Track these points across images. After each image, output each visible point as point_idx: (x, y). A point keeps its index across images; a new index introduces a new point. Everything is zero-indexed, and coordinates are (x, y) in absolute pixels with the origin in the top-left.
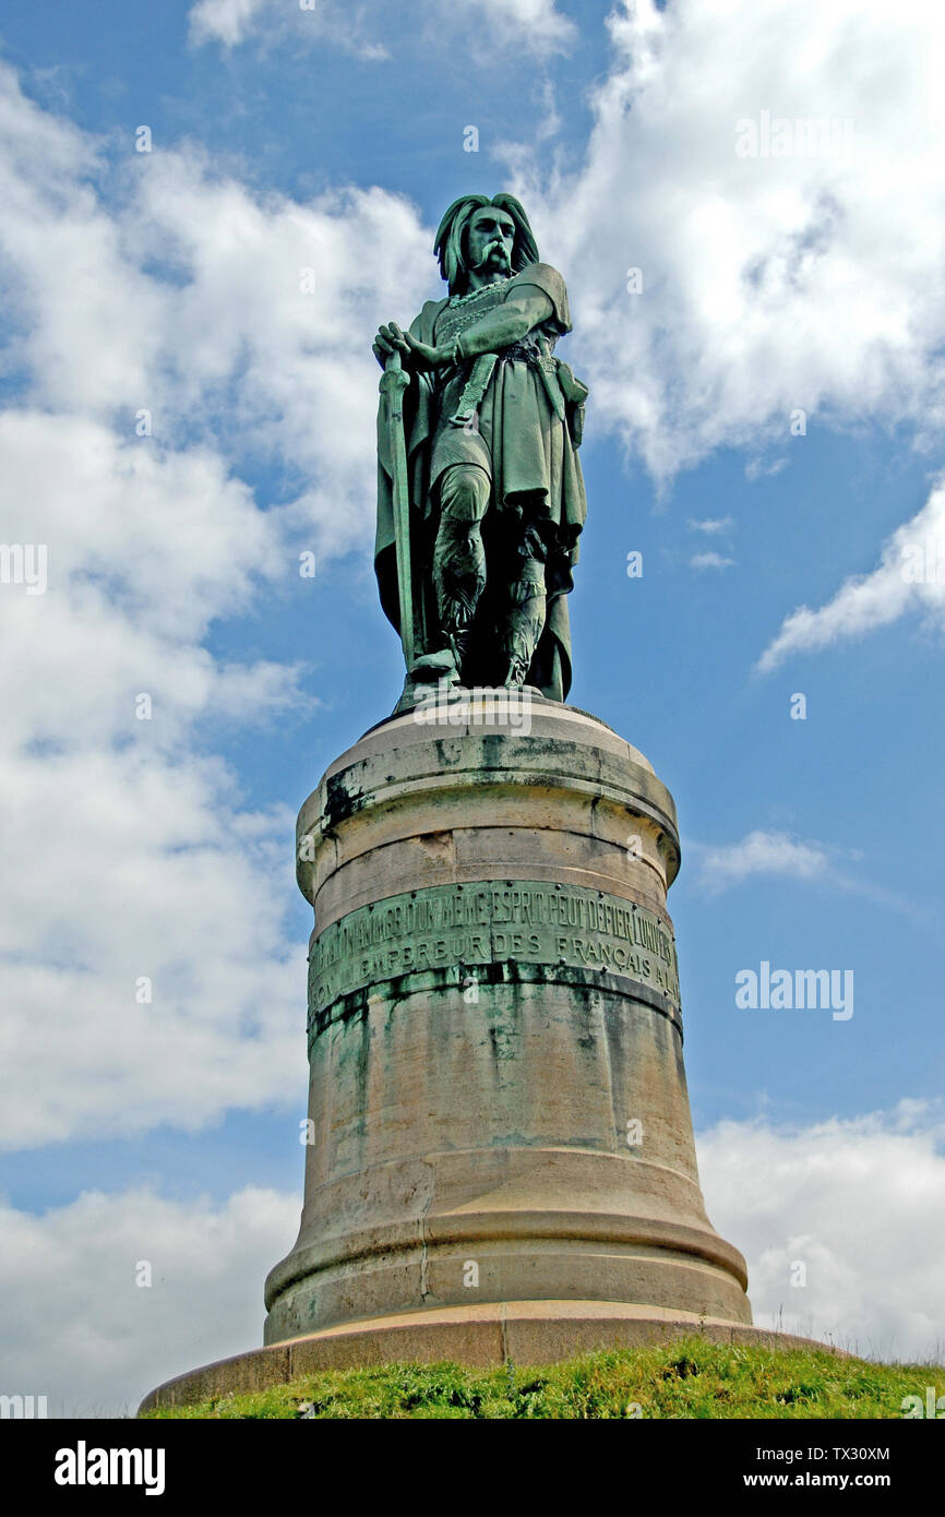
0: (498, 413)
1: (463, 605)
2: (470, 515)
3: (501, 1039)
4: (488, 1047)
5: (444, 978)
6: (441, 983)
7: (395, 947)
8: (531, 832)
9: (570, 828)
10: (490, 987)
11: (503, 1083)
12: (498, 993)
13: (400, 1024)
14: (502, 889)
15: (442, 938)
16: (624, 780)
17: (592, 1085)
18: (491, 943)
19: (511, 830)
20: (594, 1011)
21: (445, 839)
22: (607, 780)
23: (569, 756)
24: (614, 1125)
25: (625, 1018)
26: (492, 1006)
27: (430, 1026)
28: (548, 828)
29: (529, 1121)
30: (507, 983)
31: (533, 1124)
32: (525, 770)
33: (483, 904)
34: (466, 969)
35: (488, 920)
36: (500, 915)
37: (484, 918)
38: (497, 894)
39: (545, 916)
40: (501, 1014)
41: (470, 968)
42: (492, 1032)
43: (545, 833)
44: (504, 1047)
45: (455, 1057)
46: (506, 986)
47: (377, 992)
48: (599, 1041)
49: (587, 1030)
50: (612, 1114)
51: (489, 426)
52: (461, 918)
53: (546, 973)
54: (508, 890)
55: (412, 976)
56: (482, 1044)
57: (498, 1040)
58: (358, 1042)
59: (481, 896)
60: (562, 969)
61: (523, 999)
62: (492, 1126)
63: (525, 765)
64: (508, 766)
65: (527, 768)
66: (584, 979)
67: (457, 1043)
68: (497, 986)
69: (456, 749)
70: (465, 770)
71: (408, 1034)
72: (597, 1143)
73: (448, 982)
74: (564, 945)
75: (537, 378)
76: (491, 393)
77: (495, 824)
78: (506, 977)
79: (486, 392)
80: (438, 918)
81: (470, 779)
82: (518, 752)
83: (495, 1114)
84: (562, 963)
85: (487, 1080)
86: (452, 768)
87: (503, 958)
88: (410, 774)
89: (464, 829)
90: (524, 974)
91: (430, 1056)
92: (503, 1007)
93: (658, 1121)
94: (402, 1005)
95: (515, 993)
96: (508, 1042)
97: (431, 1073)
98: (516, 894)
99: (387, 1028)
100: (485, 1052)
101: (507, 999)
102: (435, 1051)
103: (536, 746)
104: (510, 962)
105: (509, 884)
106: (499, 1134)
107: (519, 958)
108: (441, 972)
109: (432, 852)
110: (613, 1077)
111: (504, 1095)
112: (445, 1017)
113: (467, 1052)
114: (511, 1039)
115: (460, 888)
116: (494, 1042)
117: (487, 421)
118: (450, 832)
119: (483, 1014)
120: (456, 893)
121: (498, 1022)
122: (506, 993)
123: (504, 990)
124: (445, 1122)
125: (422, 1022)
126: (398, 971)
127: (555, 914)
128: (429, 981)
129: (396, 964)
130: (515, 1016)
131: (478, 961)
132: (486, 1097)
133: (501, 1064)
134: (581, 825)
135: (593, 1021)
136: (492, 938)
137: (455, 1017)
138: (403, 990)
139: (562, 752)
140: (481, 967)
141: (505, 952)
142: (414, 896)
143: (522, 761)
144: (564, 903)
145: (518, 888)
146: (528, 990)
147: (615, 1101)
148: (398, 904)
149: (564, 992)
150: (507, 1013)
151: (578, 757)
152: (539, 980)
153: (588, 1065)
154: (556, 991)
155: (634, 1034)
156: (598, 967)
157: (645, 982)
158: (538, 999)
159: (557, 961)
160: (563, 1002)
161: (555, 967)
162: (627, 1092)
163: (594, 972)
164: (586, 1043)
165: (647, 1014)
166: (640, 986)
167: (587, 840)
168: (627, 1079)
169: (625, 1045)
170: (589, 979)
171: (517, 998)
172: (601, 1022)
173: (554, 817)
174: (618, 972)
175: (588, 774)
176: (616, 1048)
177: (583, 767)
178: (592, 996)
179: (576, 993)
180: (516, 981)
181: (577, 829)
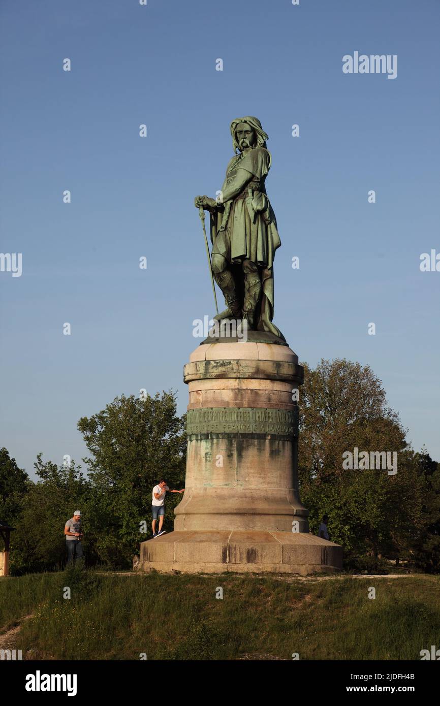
0: (232, 224)
3: (208, 456)
5: (197, 437)
8: (220, 390)
9: (231, 388)
10: (206, 440)
11: (207, 469)
14: (210, 410)
15: (197, 425)
17: (231, 468)
18: (207, 427)
19: (214, 391)
20: (233, 446)
21: (200, 393)
22: (241, 371)
23: (228, 366)
25: (245, 445)
26: (206, 446)
27: (195, 451)
31: (213, 481)
33: (206, 415)
34: (202, 435)
35: (206, 420)
36: (209, 419)
38: (208, 412)
39: (221, 418)
40: (208, 449)
42: (206, 454)
43: (223, 390)
44: (208, 458)
45: (198, 461)
48: (234, 454)
49: (231, 452)
50: (236, 476)
52: (201, 419)
53: (220, 435)
56: (203, 458)
59: (205, 412)
60: (224, 434)
61: (214, 444)
62: (204, 481)
65: (216, 372)
66: (230, 436)
67: (199, 457)
69: (199, 366)
70: (201, 374)
72: (230, 485)
74: (225, 427)
76: (231, 216)
77: (210, 388)
78: (210, 438)
79: (229, 216)
80: (197, 419)
81: (202, 376)
82: (213, 367)
83: (205, 478)
84: (225, 432)
85: (204, 468)
86: (199, 372)
89: (204, 390)
90: (214, 437)
94: (192, 444)
95: (212, 442)
96: (209, 457)
98: (214, 412)
100: (204, 460)
102: (195, 458)
103: (218, 364)
104: (211, 433)
105: (212, 409)
106: (205, 484)
107: (213, 432)
108: (197, 435)
109: (197, 397)
110: (237, 465)
111: (207, 472)
112: (198, 448)
113: (200, 460)
114: (210, 456)
115: (201, 410)
116: (206, 457)
117: (229, 228)
118: (201, 390)
119: (204, 448)
121: (208, 451)
123: (209, 441)
124: (196, 479)
127: (223, 417)
128: (195, 437)
131: (204, 432)
132: (203, 473)
133: (207, 463)
134: (235, 386)
135: (233, 449)
136: (207, 425)
139: (226, 365)
140: (204, 434)
141: (210, 430)
143: (214, 369)
144: (226, 413)
145: (214, 410)
146: (215, 441)
147: (237, 471)
149: (225, 441)
150: (210, 448)
151: (231, 365)
152: (218, 438)
153: (230, 462)
154: (222, 441)
155: (248, 450)
156: (236, 432)
157: (254, 432)
158: (217, 444)
159: (223, 432)
160: (225, 444)
161: (222, 433)
162: (242, 468)
163: (234, 433)
164: (230, 456)
165: (254, 442)
166: (252, 434)
167: (237, 391)
168: (243, 464)
169: (243, 454)
170: (232, 436)
171: (212, 444)
172: (235, 449)
173: (226, 385)
174: (243, 432)
175: (235, 371)
176: (240, 455)
177: (233, 369)
178: (233, 441)
179: (228, 440)
180: (212, 439)
181: (233, 387)
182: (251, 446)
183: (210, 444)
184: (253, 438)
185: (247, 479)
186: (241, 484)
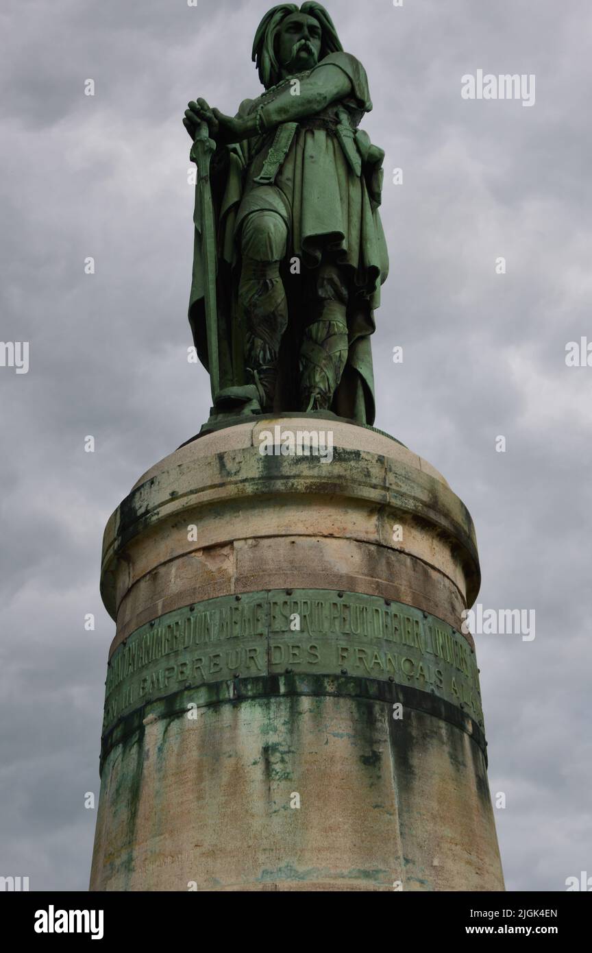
0: (298, 172)
1: (265, 342)
2: (267, 255)
3: (276, 758)
4: (260, 768)
5: (218, 694)
6: (214, 698)
7: (172, 663)
8: (314, 540)
9: (355, 536)
10: (265, 700)
11: (275, 807)
12: (273, 707)
13: (173, 743)
14: (282, 598)
15: (218, 651)
16: (413, 487)
17: (377, 806)
18: (268, 654)
19: (293, 539)
20: (379, 725)
21: (226, 551)
22: (394, 487)
23: (353, 463)
24: (400, 853)
25: (414, 733)
26: (267, 722)
27: (202, 746)
28: (331, 536)
29: (302, 851)
30: (284, 696)
31: (308, 855)
32: (306, 477)
33: (261, 614)
34: (240, 682)
35: (265, 631)
36: (279, 625)
37: (261, 628)
38: (275, 603)
39: (326, 625)
40: (275, 730)
41: (245, 681)
42: (267, 750)
43: (328, 540)
44: (278, 767)
45: (225, 779)
46: (282, 699)
47: (152, 711)
48: (383, 757)
49: (371, 745)
50: (399, 840)
51: (290, 184)
52: (237, 630)
53: (326, 684)
54: (287, 598)
55: (186, 693)
56: (255, 763)
57: (272, 759)
58: (133, 765)
59: (259, 605)
60: (343, 679)
61: (300, 713)
62: (262, 858)
63: (306, 472)
64: (288, 474)
66: (367, 691)
67: (228, 763)
68: (273, 700)
69: (237, 460)
70: (245, 480)
71: (180, 755)
72: (381, 875)
73: (221, 697)
74: (345, 654)
75: (336, 145)
76: (292, 157)
77: (276, 533)
78: (282, 690)
79: (287, 155)
80: (214, 631)
81: (249, 489)
82: (299, 461)
83: (265, 844)
84: (344, 673)
85: (258, 805)
86: (233, 479)
87: (279, 670)
88: (192, 488)
89: (246, 539)
90: (303, 687)
91: (200, 779)
92: (279, 723)
93: (453, 847)
94: (175, 725)
95: (292, 707)
96: (283, 761)
97: (200, 798)
98: (296, 603)
99: (160, 750)
100: (257, 773)
101: (283, 713)
102: (205, 773)
104: (288, 674)
105: (289, 592)
106: (268, 867)
107: (297, 669)
108: (214, 688)
109: (212, 565)
110: (400, 797)
111: (276, 820)
112: (217, 735)
113: (238, 775)
114: (286, 757)
115: (238, 599)
116: (268, 763)
117: (288, 179)
118: (230, 543)
119: (257, 731)
120: (234, 604)
121: (273, 739)
122: (282, 707)
123: (280, 703)
124: (212, 853)
125: (193, 741)
126: (174, 687)
127: (337, 622)
128: (202, 696)
129: (172, 680)
130: (291, 732)
131: (254, 672)
132: (257, 824)
133: (274, 785)
134: (367, 533)
135: (378, 736)
136: (269, 649)
137: (227, 735)
138: (177, 707)
139: (345, 460)
140: (256, 680)
141: (282, 661)
142: (192, 610)
143: (303, 469)
144: (347, 611)
145: (298, 596)
146: (306, 703)
147: (401, 825)
148: (176, 619)
149: (346, 705)
150: (283, 729)
151: (362, 464)
152: (318, 692)
153: (372, 785)
154: (336, 704)
155: (425, 749)
156: (384, 678)
157: (437, 693)
158: (317, 713)
159: (338, 671)
160: (345, 715)
161: (336, 677)
162: (416, 815)
163: (379, 682)
164: (371, 760)
165: (440, 728)
166: (431, 697)
167: (373, 548)
168: (417, 800)
169: (415, 761)
170: (373, 690)
171: (294, 713)
172: (387, 737)
173: (338, 524)
174: (406, 683)
175: (374, 481)
176: (404, 764)
177: (368, 475)
178: (377, 708)
179: (359, 705)
180: (293, 694)
181: (362, 536)
182: (432, 737)
183: (284, 714)
184: (435, 713)
185: (436, 863)
186: (420, 876)
